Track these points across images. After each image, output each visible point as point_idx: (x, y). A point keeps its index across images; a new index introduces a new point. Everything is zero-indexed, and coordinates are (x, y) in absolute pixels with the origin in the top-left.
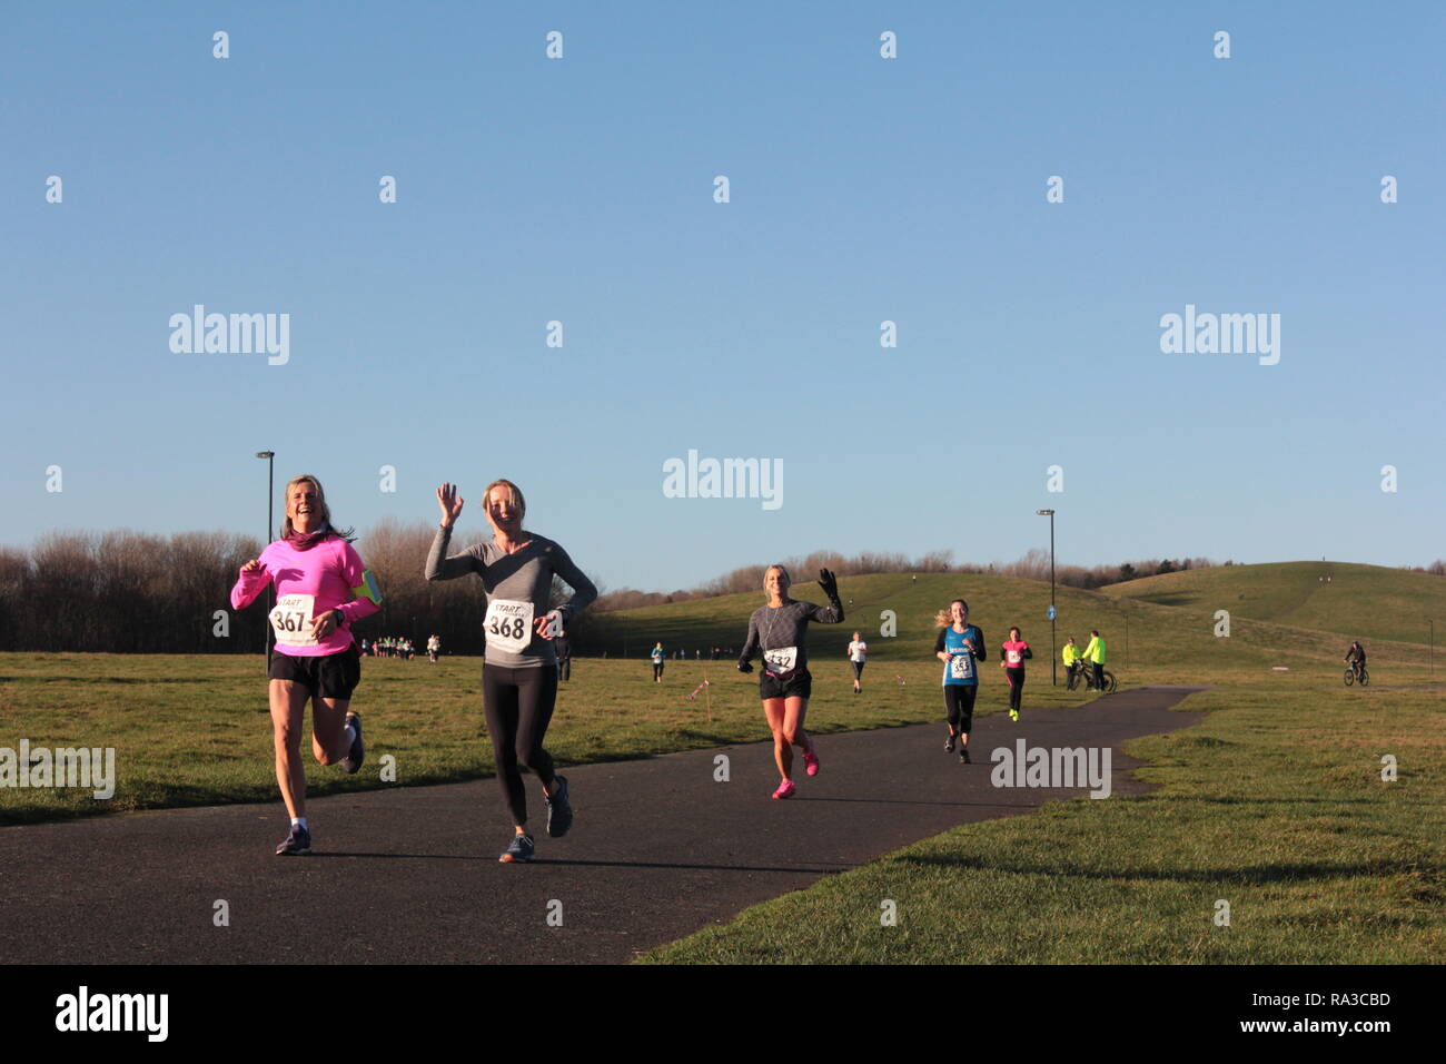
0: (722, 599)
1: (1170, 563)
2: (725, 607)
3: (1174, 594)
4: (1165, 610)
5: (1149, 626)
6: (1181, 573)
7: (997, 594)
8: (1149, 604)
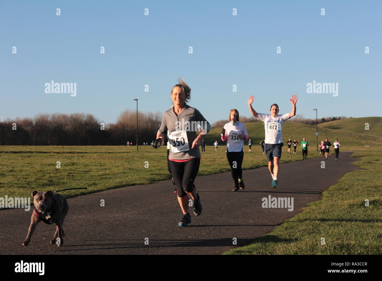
0: (215, 129)
1: (335, 118)
2: (216, 131)
3: (336, 126)
4: (335, 131)
5: (331, 135)
6: (338, 120)
7: (290, 127)
8: (330, 129)
